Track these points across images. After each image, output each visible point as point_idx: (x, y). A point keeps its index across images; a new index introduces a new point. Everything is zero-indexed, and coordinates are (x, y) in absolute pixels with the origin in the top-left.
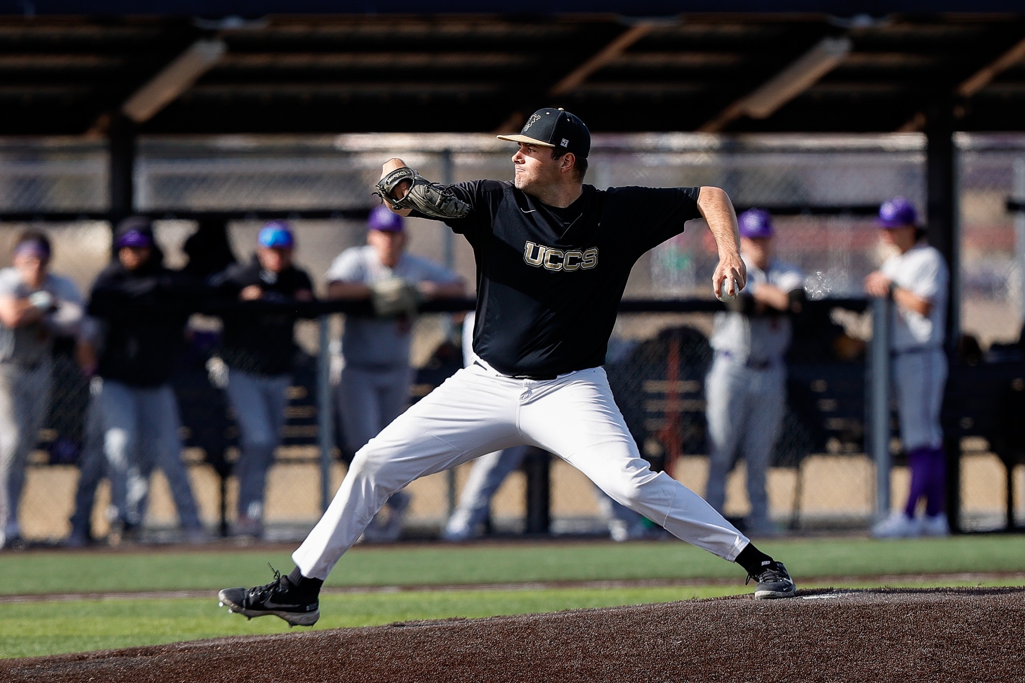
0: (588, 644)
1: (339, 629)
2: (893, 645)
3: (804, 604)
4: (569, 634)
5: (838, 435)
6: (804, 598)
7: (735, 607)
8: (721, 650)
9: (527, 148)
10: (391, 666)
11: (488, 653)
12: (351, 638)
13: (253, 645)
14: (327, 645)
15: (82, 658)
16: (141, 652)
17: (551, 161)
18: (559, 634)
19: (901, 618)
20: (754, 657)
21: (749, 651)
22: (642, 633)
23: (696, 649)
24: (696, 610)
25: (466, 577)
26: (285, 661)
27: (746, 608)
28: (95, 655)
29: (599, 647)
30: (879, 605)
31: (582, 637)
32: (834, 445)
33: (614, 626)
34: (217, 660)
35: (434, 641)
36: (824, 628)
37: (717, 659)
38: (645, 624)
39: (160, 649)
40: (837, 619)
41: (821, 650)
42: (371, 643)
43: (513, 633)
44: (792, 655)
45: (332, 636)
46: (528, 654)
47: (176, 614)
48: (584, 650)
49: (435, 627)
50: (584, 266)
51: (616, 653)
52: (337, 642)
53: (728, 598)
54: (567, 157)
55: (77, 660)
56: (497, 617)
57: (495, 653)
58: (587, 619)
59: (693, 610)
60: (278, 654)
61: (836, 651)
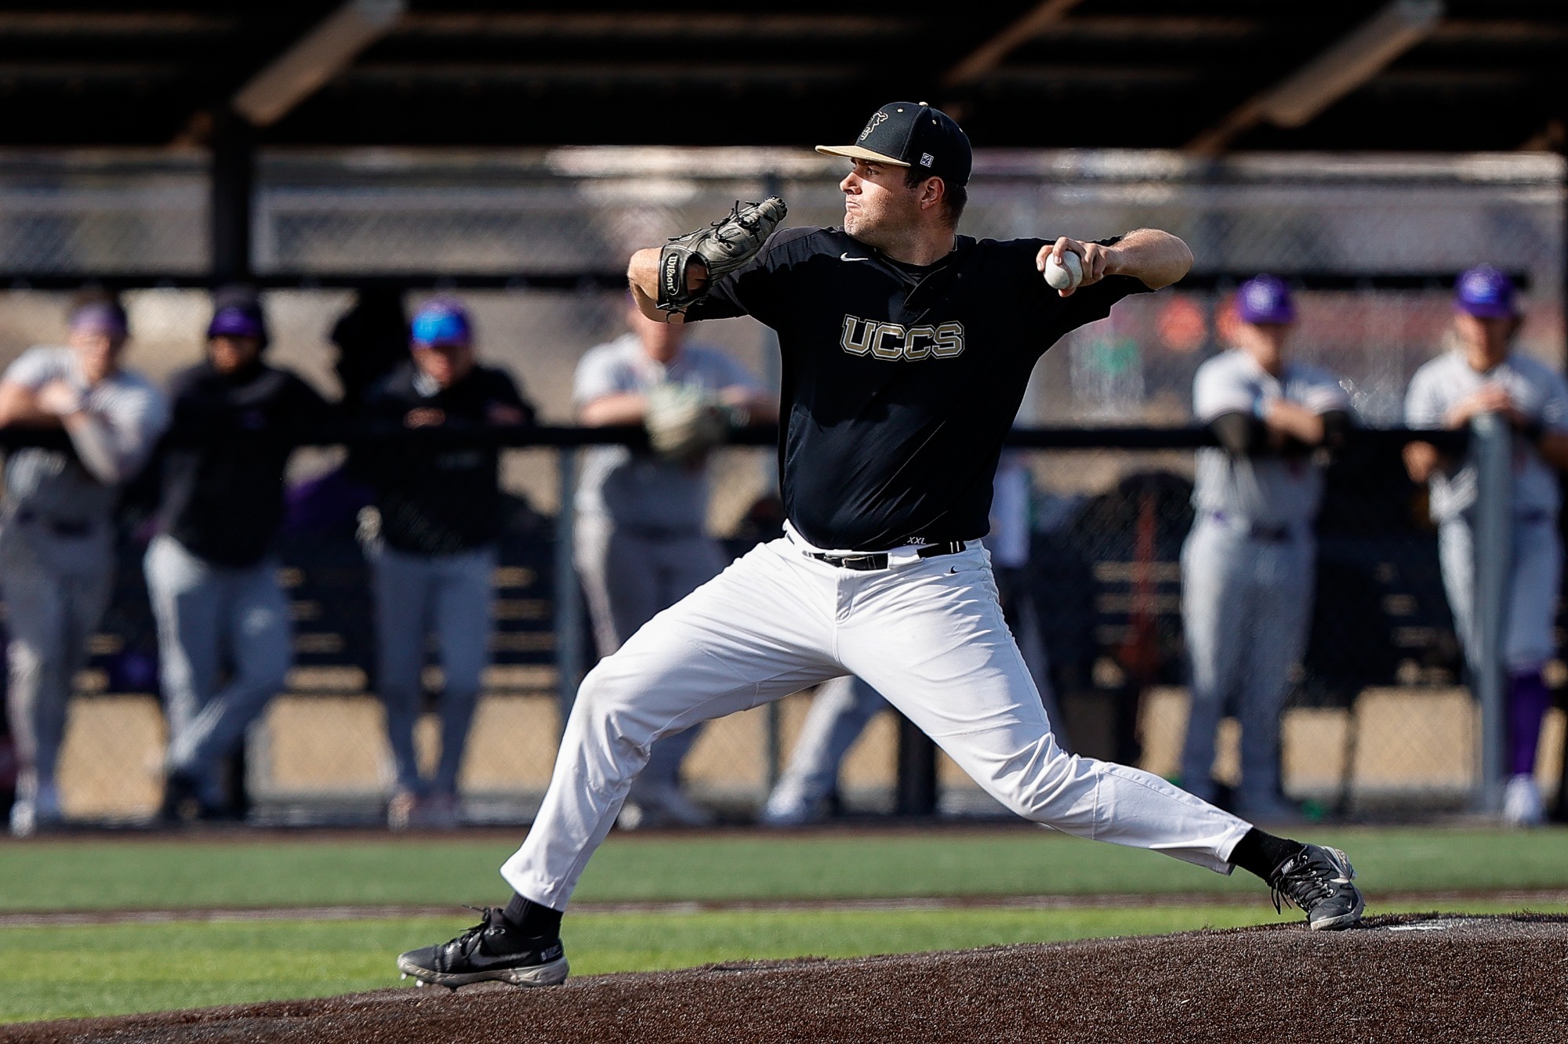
0: (1034, 1004)
1: (616, 974)
2: (1541, 1009)
3: (1392, 939)
4: (1001, 987)
5: (1418, 655)
6: (1391, 928)
7: (1276, 943)
8: (1254, 1016)
9: (866, 168)
10: (705, 1038)
11: (866, 1017)
12: (638, 990)
13: (476, 999)
14: (599, 1001)
15: (191, 1019)
16: (289, 1010)
17: (904, 190)
18: (984, 985)
19: (1554, 964)
20: (1310, 1027)
21: (1301, 1018)
22: (1123, 986)
23: (1212, 1014)
24: (1212, 947)
25: (809, 888)
26: (530, 1027)
27: (1296, 945)
28: (212, 1014)
29: (1052, 1008)
30: (1515, 942)
31: (1024, 992)
32: (1409, 672)
33: (1075, 974)
34: (416, 1024)
35: (777, 997)
36: (1425, 979)
37: (1248, 1029)
38: (1128, 970)
39: (321, 1006)
40: (1446, 964)
41: (1420, 1017)
42: (672, 999)
43: (907, 983)
44: (1373, 1024)
45: (606, 985)
46: (933, 1020)
47: (336, 945)
48: (1026, 1011)
49: (777, 973)
50: (940, 352)
51: (1079, 1019)
52: (615, 997)
53: (1265, 929)
54: (931, 183)
55: (183, 1023)
56: (879, 956)
57: (879, 1018)
58: (1031, 961)
59: (1208, 948)
60: (518, 1015)
61: (1446, 1018)
